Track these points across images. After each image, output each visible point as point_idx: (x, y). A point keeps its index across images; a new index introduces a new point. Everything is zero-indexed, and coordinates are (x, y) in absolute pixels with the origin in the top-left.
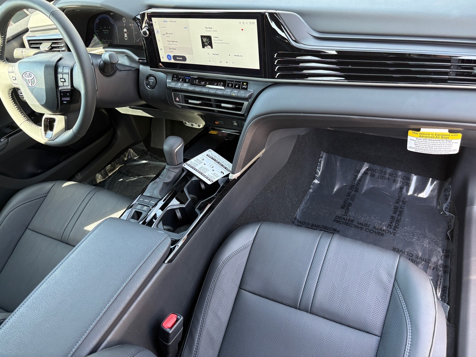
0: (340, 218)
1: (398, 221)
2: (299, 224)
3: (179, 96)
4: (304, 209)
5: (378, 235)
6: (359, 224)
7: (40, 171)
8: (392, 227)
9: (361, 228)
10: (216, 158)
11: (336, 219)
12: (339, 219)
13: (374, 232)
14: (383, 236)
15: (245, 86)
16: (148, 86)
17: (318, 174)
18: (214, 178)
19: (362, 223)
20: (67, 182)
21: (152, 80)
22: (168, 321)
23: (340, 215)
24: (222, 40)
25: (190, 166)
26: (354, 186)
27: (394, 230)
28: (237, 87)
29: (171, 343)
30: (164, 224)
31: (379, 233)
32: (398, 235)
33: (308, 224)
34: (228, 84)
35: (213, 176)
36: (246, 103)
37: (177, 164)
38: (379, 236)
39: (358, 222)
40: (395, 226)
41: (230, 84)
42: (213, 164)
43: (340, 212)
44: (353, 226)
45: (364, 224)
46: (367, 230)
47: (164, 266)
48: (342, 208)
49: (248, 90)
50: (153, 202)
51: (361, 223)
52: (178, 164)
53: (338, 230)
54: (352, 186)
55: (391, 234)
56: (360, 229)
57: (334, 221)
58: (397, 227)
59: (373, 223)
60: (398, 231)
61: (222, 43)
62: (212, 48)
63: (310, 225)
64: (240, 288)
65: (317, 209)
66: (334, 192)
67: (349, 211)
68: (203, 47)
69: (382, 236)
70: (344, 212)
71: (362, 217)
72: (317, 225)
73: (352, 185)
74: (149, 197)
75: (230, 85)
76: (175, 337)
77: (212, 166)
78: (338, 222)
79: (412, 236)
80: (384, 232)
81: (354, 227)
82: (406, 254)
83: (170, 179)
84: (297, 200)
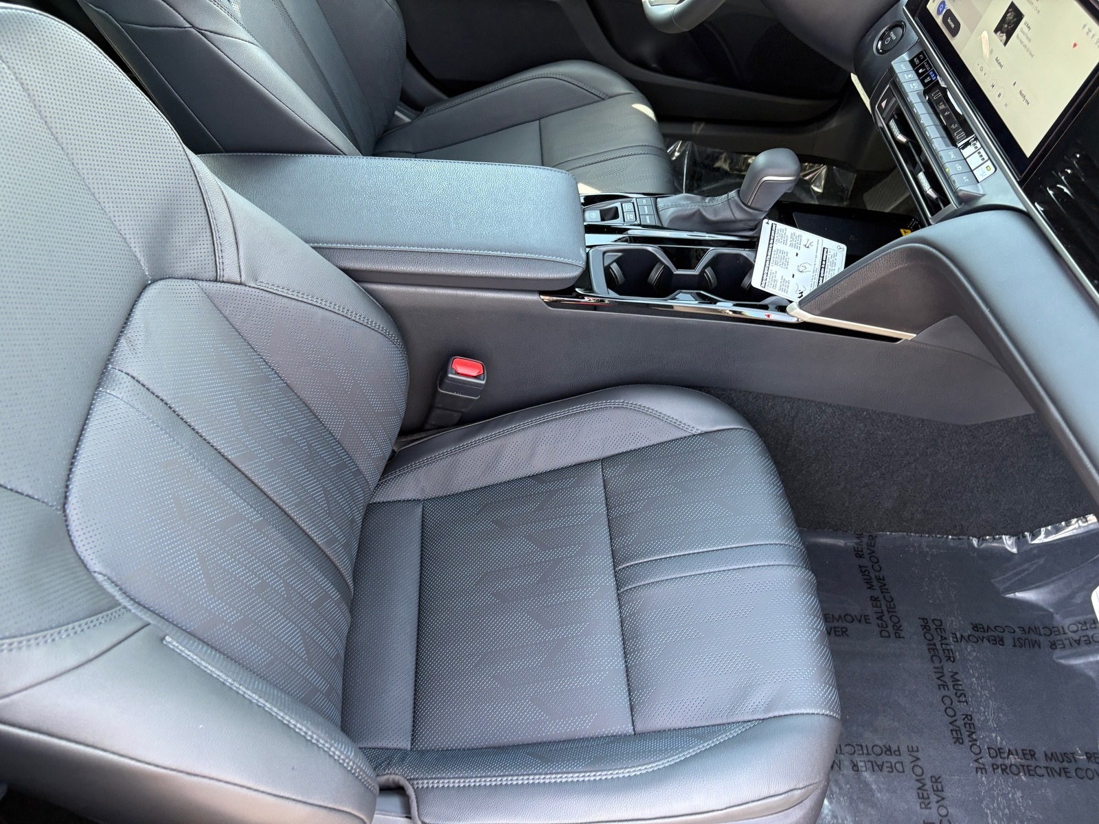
0: (940, 628)
1: (1029, 771)
2: (864, 551)
3: (891, 99)
4: (913, 546)
5: (952, 730)
6: (951, 677)
7: (654, 65)
8: (999, 757)
9: (944, 686)
10: (829, 267)
11: (930, 622)
12: (935, 627)
13: (954, 718)
14: (955, 743)
16: (880, 43)
17: (1034, 536)
18: (774, 287)
19: (960, 683)
20: (649, 107)
21: (895, 35)
22: (465, 365)
23: (947, 625)
24: (1030, 40)
25: (773, 232)
26: (1065, 633)
27: (993, 765)
29: (442, 393)
30: (618, 261)
31: (958, 730)
32: (984, 779)
33: (878, 568)
35: (779, 282)
36: (953, 206)
37: (749, 204)
38: (948, 733)
39: (956, 673)
40: (1005, 765)
42: (810, 268)
43: (955, 623)
44: (937, 665)
45: (960, 688)
46: (947, 701)
47: (535, 297)
48: (975, 627)
50: (648, 220)
51: (958, 680)
52: (752, 206)
53: (902, 634)
54: (1061, 630)
55: (976, 761)
56: (940, 682)
57: (923, 619)
58: (1008, 771)
59: (979, 709)
60: (998, 778)
61: (1025, 46)
62: (1005, 44)
63: (877, 574)
64: (603, 461)
65: (933, 574)
66: (1011, 596)
67: (975, 645)
68: (996, 31)
69: (955, 740)
70: (966, 635)
71: (977, 678)
72: (886, 587)
73: (1063, 628)
74: (657, 209)
76: (455, 394)
77: (801, 269)
78: (925, 627)
79: (1004, 815)
80: (970, 744)
81: (935, 668)
82: (941, 813)
83: (715, 216)
84: (919, 516)
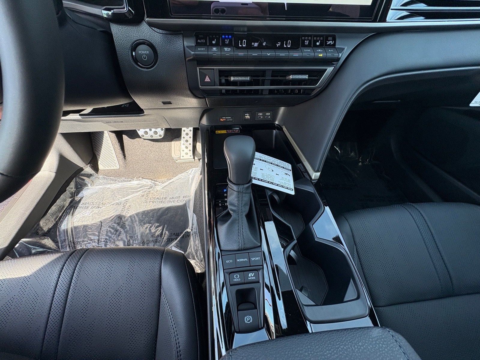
15: (331, 42)
21: (144, 51)
28: (318, 44)
34: (303, 41)
36: (330, 69)
41: (307, 40)
49: (337, 46)
50: (257, 259)
74: (238, 250)
75: (307, 42)
